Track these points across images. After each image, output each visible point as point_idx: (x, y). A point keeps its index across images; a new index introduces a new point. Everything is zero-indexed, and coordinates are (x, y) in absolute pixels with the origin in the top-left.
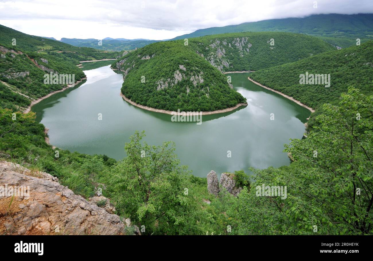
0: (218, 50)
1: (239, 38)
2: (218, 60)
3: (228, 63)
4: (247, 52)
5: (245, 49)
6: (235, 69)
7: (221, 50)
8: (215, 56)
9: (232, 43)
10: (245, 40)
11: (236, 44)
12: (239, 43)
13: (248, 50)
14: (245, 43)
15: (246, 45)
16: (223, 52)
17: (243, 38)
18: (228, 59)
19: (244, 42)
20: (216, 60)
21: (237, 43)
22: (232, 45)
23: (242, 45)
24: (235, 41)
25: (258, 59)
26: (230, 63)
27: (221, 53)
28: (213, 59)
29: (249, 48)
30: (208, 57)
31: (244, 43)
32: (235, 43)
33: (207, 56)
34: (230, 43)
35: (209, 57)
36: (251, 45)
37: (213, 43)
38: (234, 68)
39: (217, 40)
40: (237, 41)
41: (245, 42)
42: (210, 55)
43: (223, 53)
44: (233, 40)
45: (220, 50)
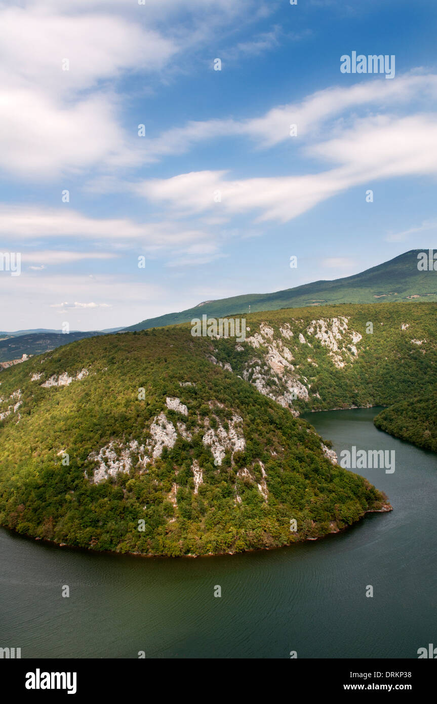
0: (270, 352)
1: (325, 321)
2: (276, 379)
3: (306, 385)
4: (353, 354)
5: (346, 348)
6: (328, 403)
7: (279, 351)
8: (266, 368)
9: (306, 332)
10: (342, 324)
11: (319, 335)
12: (326, 332)
13: (354, 349)
14: (344, 332)
15: (347, 336)
16: (286, 356)
17: (335, 320)
18: (304, 374)
19: (339, 329)
20: (269, 379)
21: (320, 331)
22: (306, 337)
23: (335, 337)
24: (316, 327)
25: (387, 373)
26: (310, 386)
27: (281, 358)
28: (260, 375)
29: (356, 345)
30: (245, 373)
31: (341, 332)
32: (315, 333)
33: (242, 368)
34: (301, 332)
35: (248, 371)
36: (361, 336)
37: (255, 335)
38: (324, 400)
39: (265, 325)
40: (320, 327)
41: (341, 328)
42: (249, 367)
43: (286, 359)
44: (308, 325)
45: (275, 351)
